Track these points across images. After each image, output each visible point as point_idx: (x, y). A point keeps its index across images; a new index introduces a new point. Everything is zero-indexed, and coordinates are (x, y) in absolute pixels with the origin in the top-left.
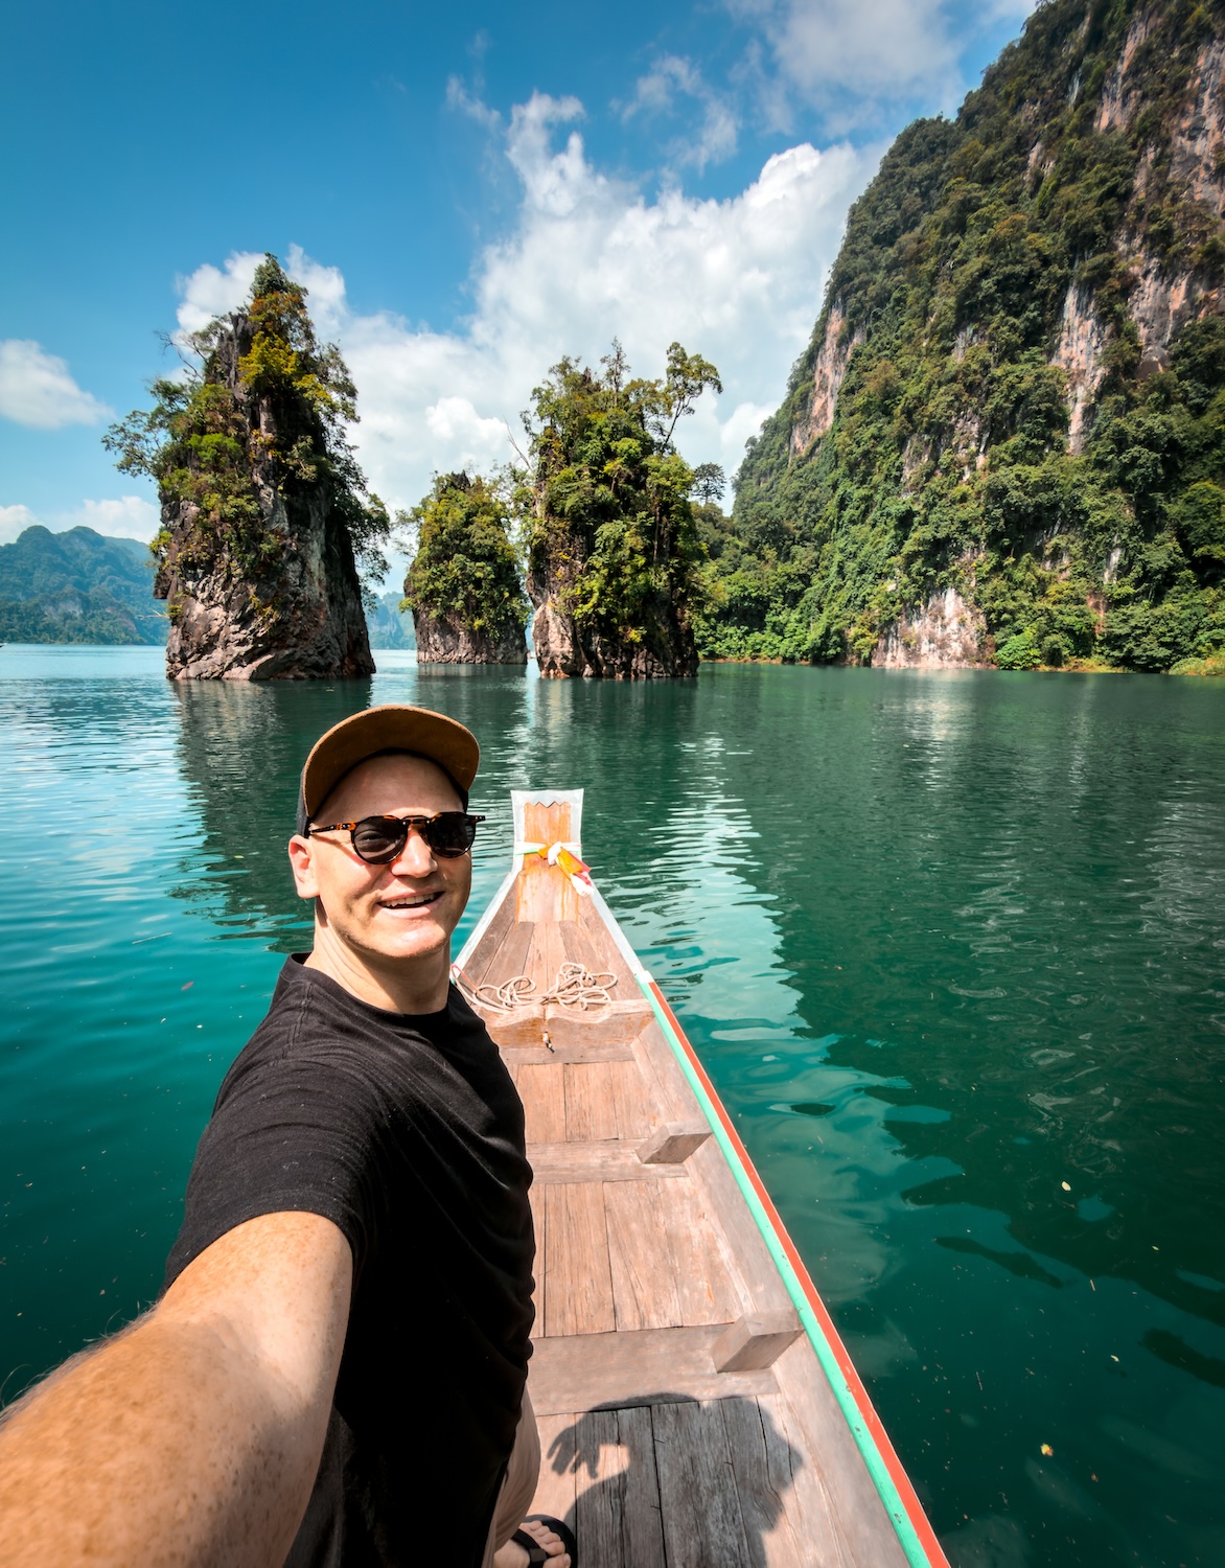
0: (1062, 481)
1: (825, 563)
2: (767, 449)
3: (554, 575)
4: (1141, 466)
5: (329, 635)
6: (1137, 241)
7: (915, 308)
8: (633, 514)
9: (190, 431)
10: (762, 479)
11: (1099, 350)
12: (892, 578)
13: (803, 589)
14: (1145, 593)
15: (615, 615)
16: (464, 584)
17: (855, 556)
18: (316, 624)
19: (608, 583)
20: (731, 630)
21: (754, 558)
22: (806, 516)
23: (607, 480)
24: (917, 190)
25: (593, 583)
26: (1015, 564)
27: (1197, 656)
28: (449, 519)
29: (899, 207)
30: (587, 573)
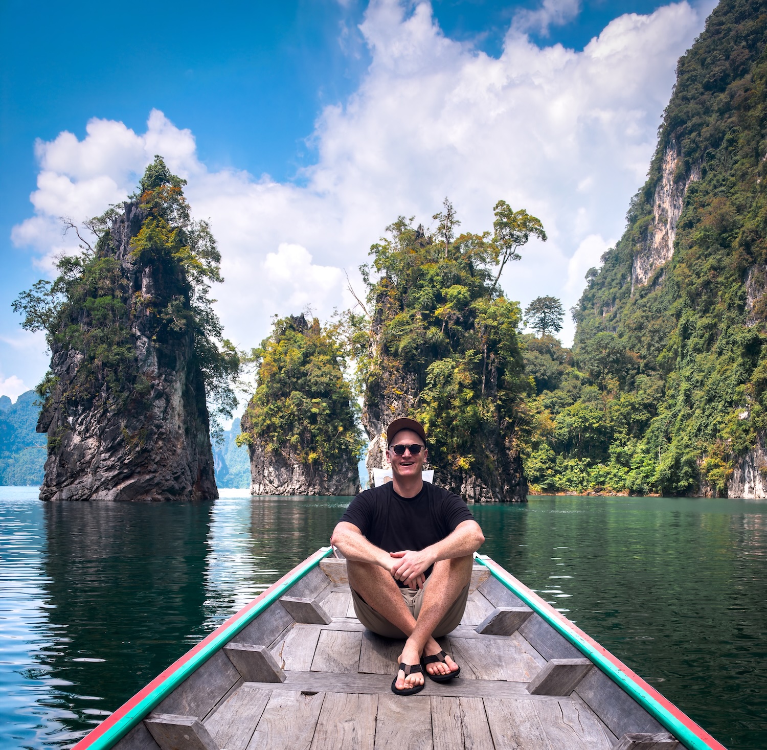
1: (671, 392)
2: (608, 280)
3: (388, 408)
5: (184, 463)
7: (746, 149)
8: (463, 352)
9: (86, 295)
10: (605, 309)
12: (743, 406)
13: (649, 419)
15: (444, 444)
16: (300, 419)
17: (702, 384)
18: (174, 452)
19: (438, 415)
20: (572, 463)
21: (595, 388)
22: (649, 345)
23: (438, 322)
24: (744, 43)
25: (424, 415)
28: (288, 359)
29: (728, 58)
30: (419, 406)
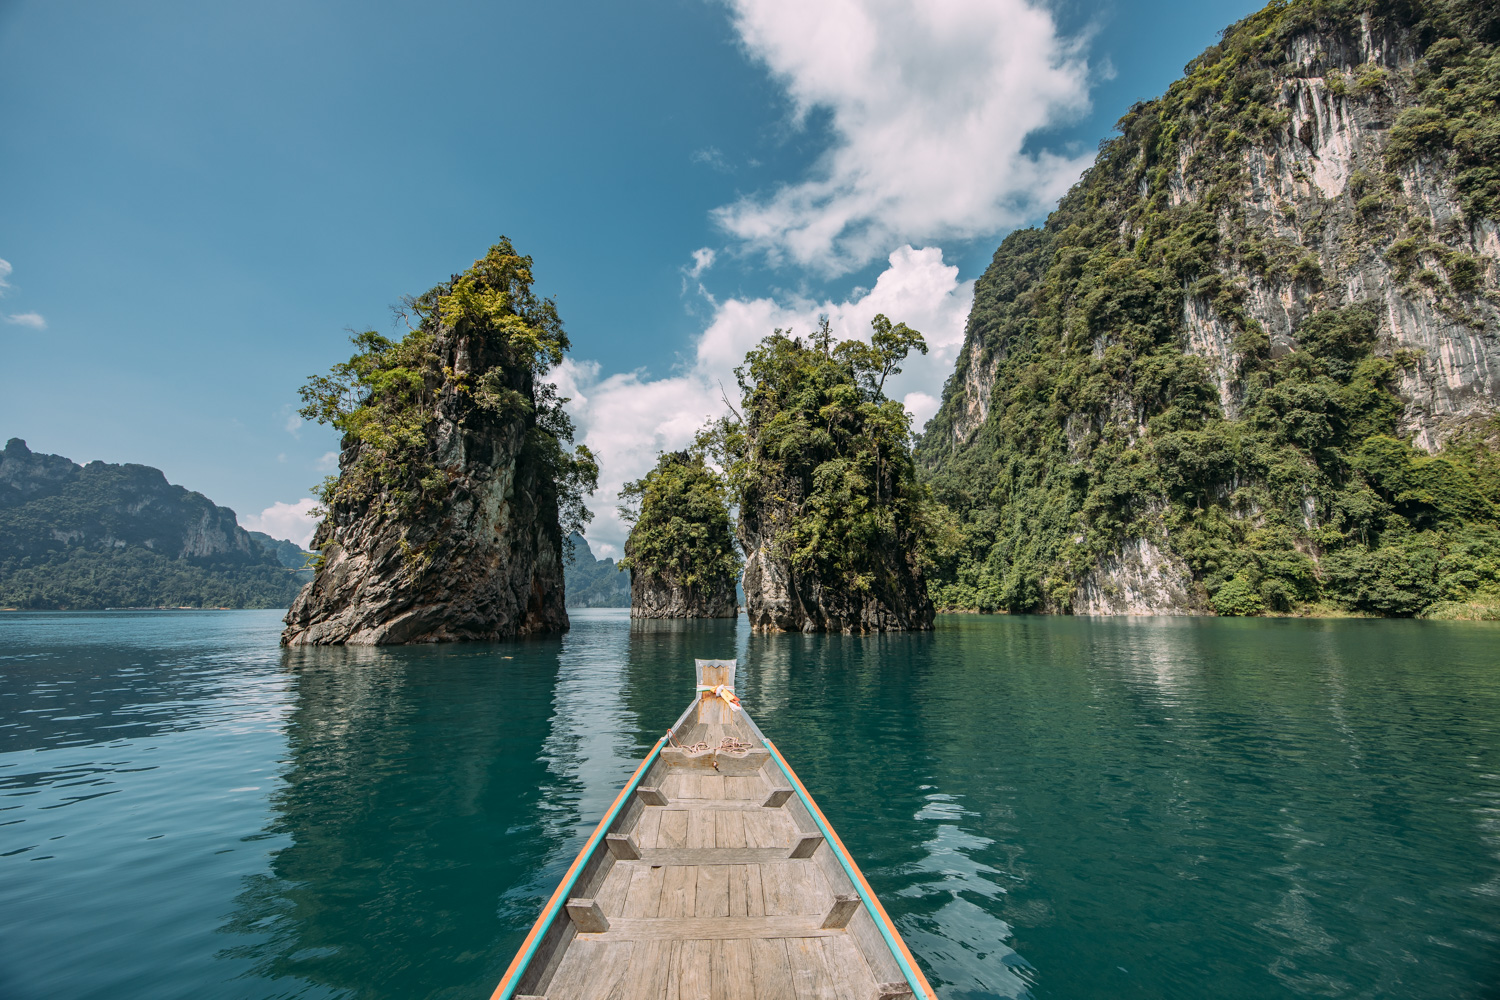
0: (1228, 442)
1: (1008, 521)
2: (931, 442)
3: (768, 518)
4: (1308, 425)
5: (500, 587)
6: (1236, 267)
7: (1048, 329)
8: (853, 455)
10: (930, 463)
11: (1229, 341)
12: (1078, 532)
13: (990, 545)
14: (1357, 537)
15: (837, 560)
16: (679, 543)
17: (1037, 513)
19: (829, 525)
22: (981, 485)
23: (822, 423)
24: (1024, 268)
25: (811, 525)
26: (1205, 514)
27: (1449, 599)
28: (670, 488)
29: (1013, 279)
30: (805, 515)
